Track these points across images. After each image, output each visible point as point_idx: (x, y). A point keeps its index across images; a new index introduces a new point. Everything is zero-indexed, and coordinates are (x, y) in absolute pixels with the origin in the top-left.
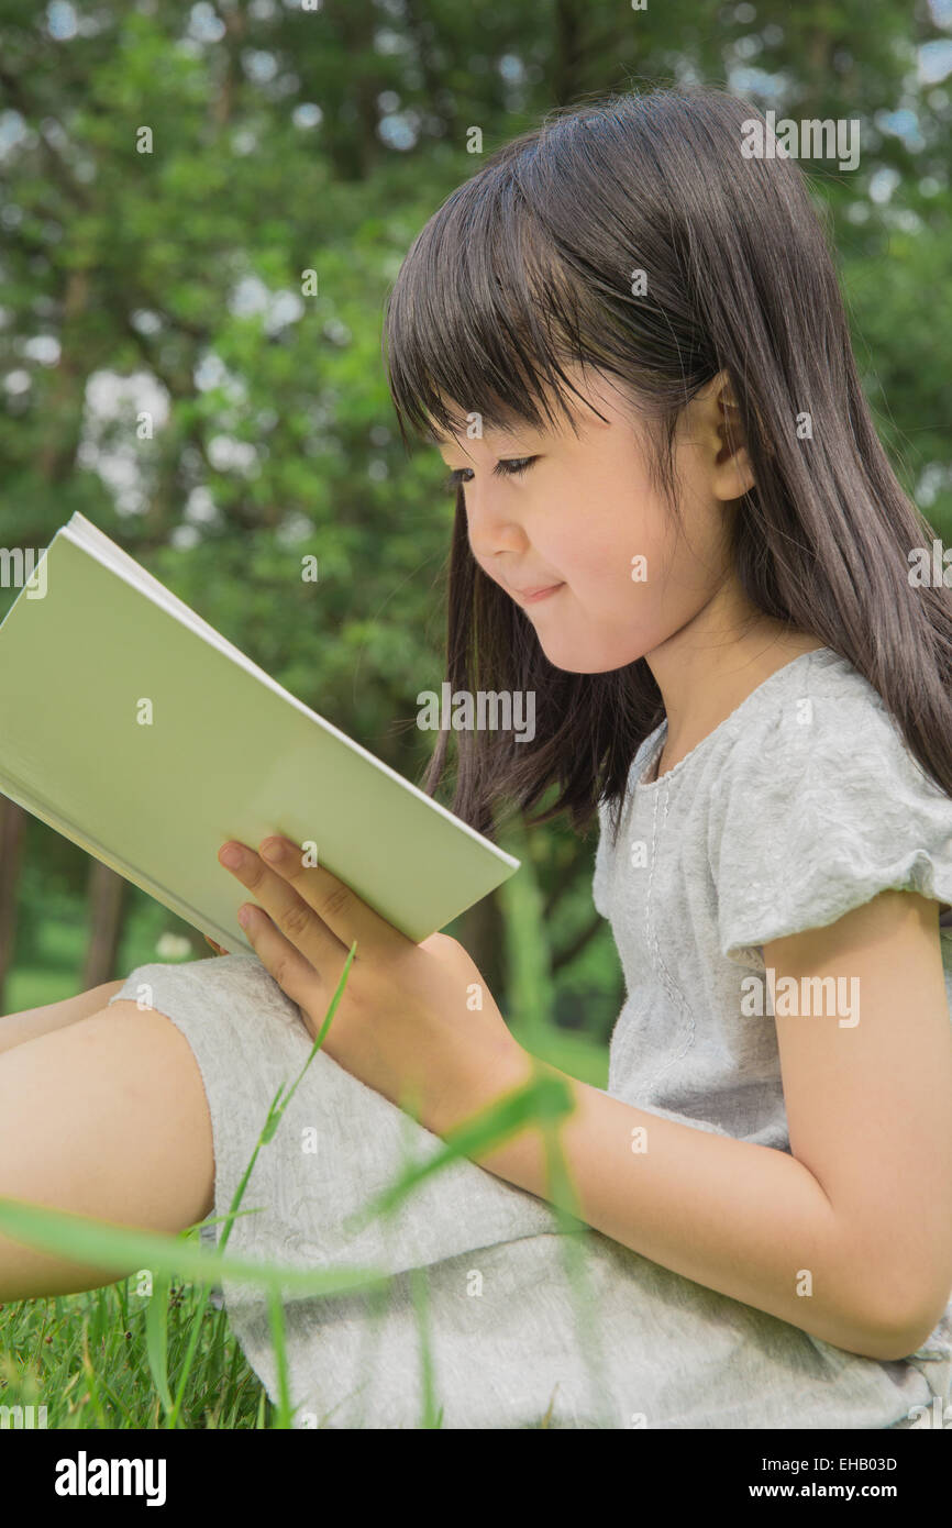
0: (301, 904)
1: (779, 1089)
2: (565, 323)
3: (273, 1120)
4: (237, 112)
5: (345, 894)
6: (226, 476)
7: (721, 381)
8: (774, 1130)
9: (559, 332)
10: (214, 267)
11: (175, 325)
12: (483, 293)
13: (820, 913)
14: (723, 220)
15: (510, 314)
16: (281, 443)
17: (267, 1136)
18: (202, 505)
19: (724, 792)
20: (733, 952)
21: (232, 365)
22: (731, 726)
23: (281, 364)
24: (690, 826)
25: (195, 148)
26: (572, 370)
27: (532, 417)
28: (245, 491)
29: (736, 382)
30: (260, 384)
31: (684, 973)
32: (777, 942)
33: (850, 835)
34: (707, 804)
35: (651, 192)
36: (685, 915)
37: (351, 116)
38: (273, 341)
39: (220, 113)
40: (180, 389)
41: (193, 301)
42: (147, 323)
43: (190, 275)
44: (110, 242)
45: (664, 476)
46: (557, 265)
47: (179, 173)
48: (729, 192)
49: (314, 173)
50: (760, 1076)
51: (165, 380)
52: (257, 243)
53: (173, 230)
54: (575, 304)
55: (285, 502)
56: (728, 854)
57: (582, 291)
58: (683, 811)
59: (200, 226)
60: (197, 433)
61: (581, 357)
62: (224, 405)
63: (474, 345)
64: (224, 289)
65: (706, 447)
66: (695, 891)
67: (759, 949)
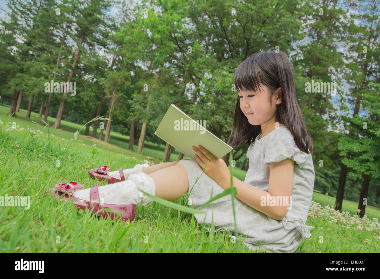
0: (203, 154)
1: (268, 183)
2: (261, 78)
3: (196, 181)
4: (207, 53)
5: (209, 153)
6: (201, 96)
7: (280, 88)
8: (266, 188)
9: (260, 79)
10: (203, 71)
11: (197, 78)
12: (250, 73)
13: (278, 160)
14: (283, 67)
15: (253, 76)
16: (209, 92)
17: (195, 183)
18: (198, 99)
19: (268, 142)
20: (266, 163)
21: (203, 83)
22: (270, 134)
23: (209, 83)
24: (262, 146)
25: (201, 57)
26: (261, 84)
27: (254, 90)
28: (204, 98)
29: (282, 89)
30: (206, 85)
31: (258, 166)
32: (272, 163)
33: (284, 150)
34: (265, 144)
35: (274, 62)
36: (260, 158)
37: (220, 55)
38: (209, 80)
39: (205, 53)
40: (197, 85)
41: (199, 75)
42: (194, 77)
43: (199, 72)
44: (190, 67)
45: (270, 100)
46: (260, 70)
47: (199, 59)
48: (284, 64)
49: (216, 60)
50: (266, 181)
51: (195, 84)
52: (208, 68)
53: (198, 66)
54: (262, 76)
55: (208, 100)
56: (267, 150)
57: (263, 74)
58: (262, 144)
59: (201, 66)
60: (198, 91)
61: (262, 83)
62: (202, 87)
63: (248, 79)
64: (203, 74)
65: (276, 97)
66: (262, 155)
67: (269, 163)
